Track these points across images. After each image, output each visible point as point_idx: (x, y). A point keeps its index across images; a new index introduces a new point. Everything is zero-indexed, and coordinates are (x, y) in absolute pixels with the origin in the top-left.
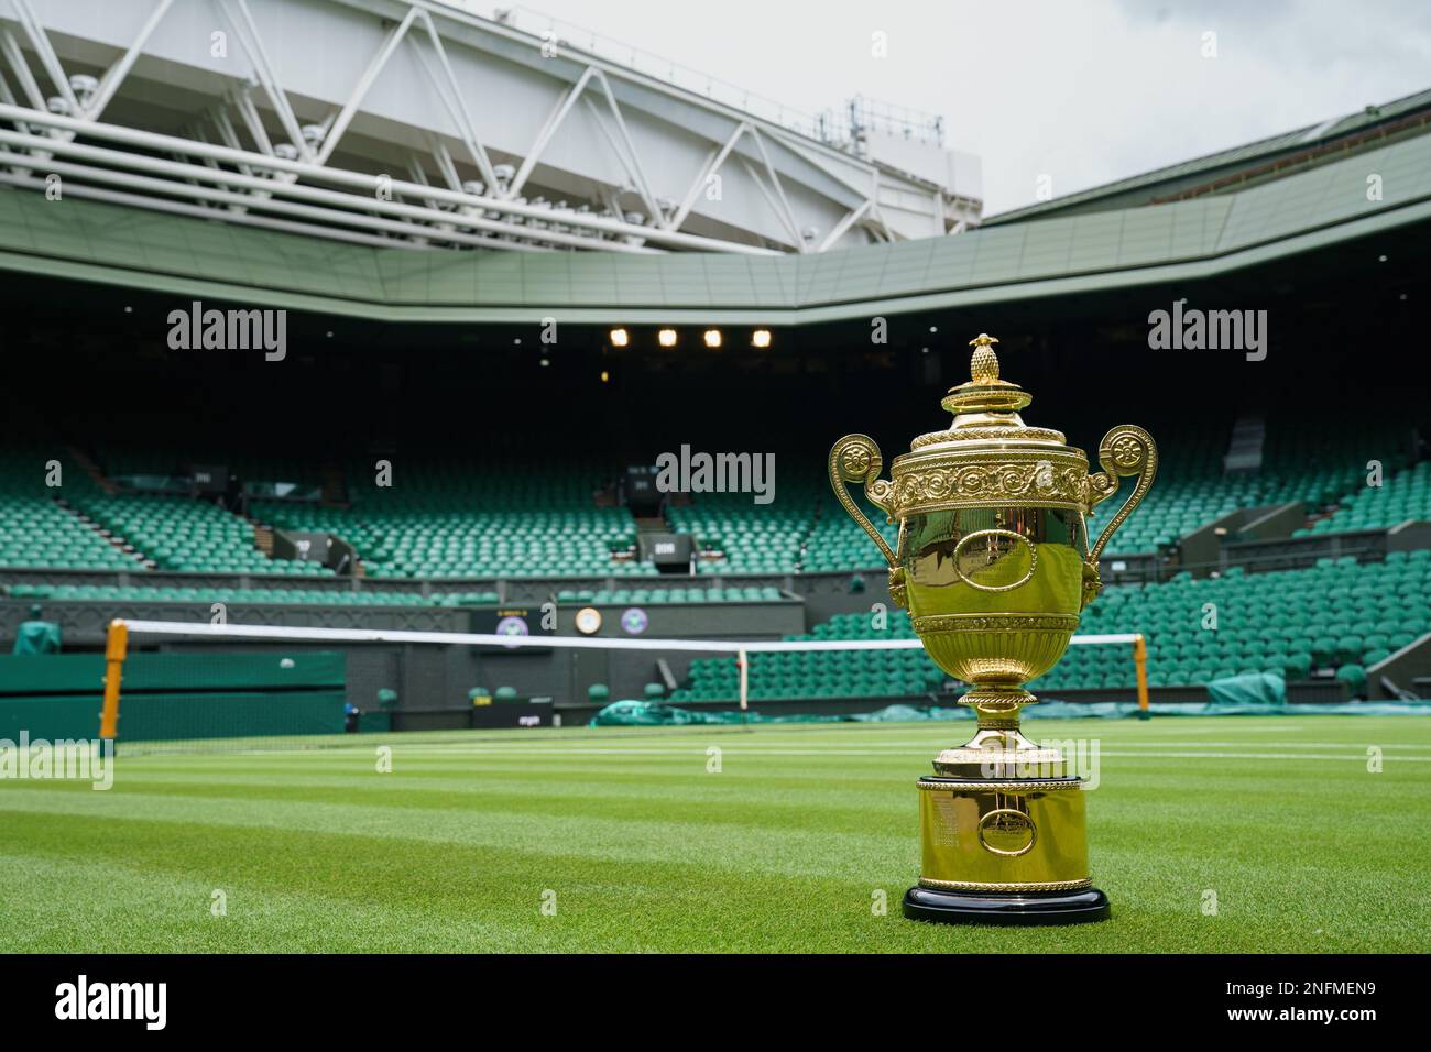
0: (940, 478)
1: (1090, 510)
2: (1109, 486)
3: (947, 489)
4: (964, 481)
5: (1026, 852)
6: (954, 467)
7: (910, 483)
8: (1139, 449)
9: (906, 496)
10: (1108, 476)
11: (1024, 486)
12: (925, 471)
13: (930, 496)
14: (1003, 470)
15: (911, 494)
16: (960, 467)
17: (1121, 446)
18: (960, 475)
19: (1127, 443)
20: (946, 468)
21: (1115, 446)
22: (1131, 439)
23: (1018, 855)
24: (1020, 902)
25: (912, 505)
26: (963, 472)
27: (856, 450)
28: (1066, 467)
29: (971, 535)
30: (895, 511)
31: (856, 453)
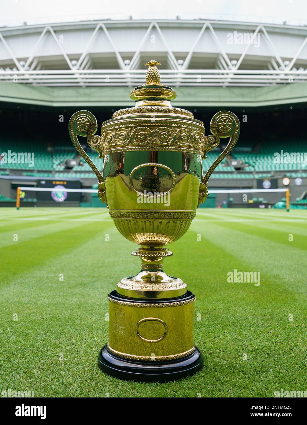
0: (123, 133)
1: (205, 155)
2: (215, 142)
3: (128, 139)
4: (137, 135)
5: (161, 340)
6: (132, 127)
7: (109, 136)
8: (231, 123)
9: (107, 144)
10: (215, 137)
11: (170, 139)
12: (116, 129)
13: (119, 144)
14: (159, 129)
15: (109, 142)
16: (135, 127)
17: (221, 122)
19: (225, 120)
20: (127, 128)
21: (219, 122)
22: (227, 118)
23: (157, 342)
25: (109, 148)
26: (136, 131)
27: (83, 119)
28: (194, 130)
29: (140, 166)
30: (102, 152)
31: (83, 120)
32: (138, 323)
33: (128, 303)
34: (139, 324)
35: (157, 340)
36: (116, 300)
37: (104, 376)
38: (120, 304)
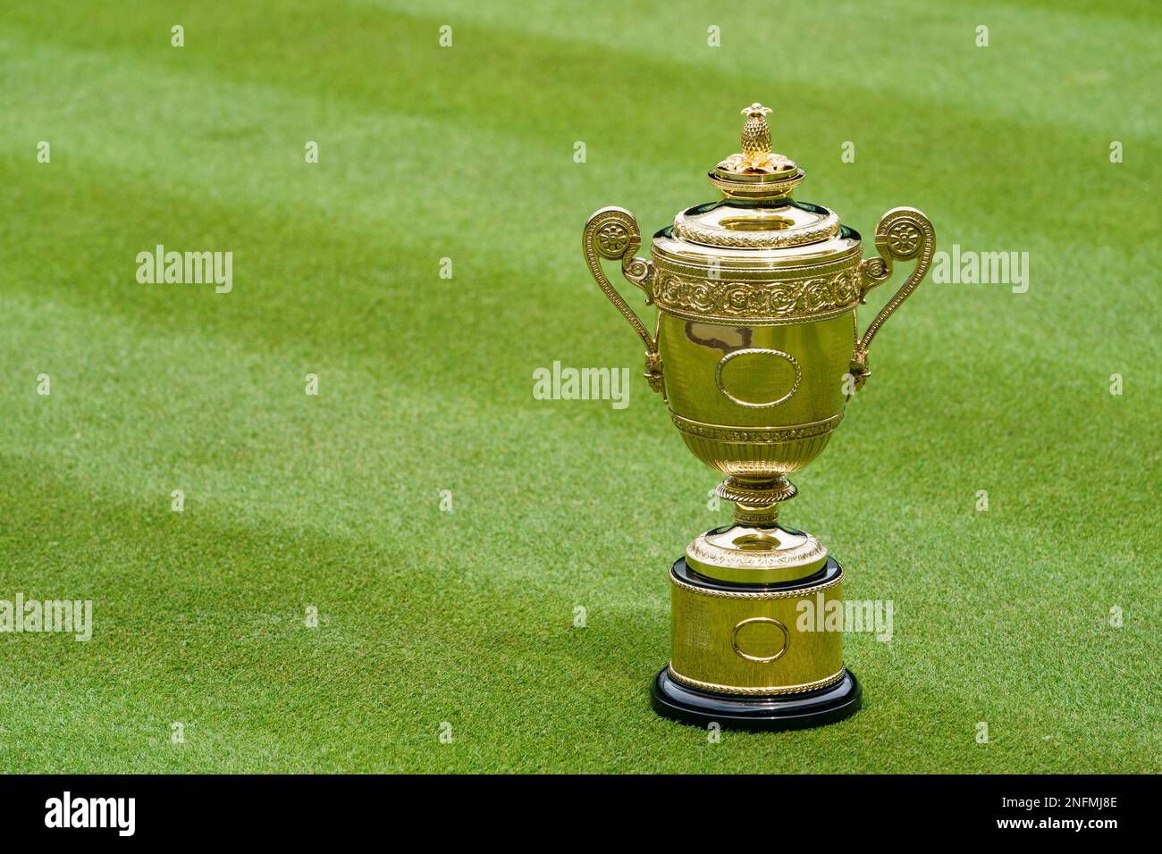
0: (703, 288)
2: (884, 273)
4: (730, 296)
5: (779, 657)
6: (719, 281)
8: (915, 236)
10: (883, 261)
11: (791, 303)
12: (689, 278)
13: (694, 305)
16: (726, 282)
17: (897, 233)
18: (726, 290)
19: (904, 230)
20: (712, 281)
21: (892, 231)
22: (908, 225)
23: (772, 661)
24: (771, 706)
25: (675, 308)
26: (729, 288)
28: (837, 274)
29: (735, 353)
32: (735, 628)
33: (716, 592)
34: (737, 630)
35: (771, 658)
36: (691, 586)
37: (665, 724)
38: (700, 593)
